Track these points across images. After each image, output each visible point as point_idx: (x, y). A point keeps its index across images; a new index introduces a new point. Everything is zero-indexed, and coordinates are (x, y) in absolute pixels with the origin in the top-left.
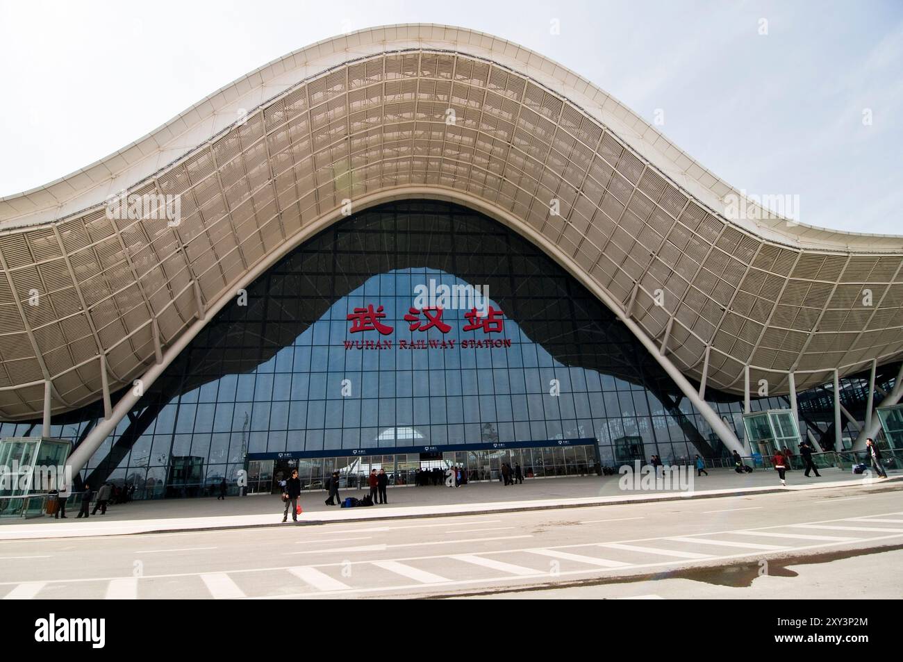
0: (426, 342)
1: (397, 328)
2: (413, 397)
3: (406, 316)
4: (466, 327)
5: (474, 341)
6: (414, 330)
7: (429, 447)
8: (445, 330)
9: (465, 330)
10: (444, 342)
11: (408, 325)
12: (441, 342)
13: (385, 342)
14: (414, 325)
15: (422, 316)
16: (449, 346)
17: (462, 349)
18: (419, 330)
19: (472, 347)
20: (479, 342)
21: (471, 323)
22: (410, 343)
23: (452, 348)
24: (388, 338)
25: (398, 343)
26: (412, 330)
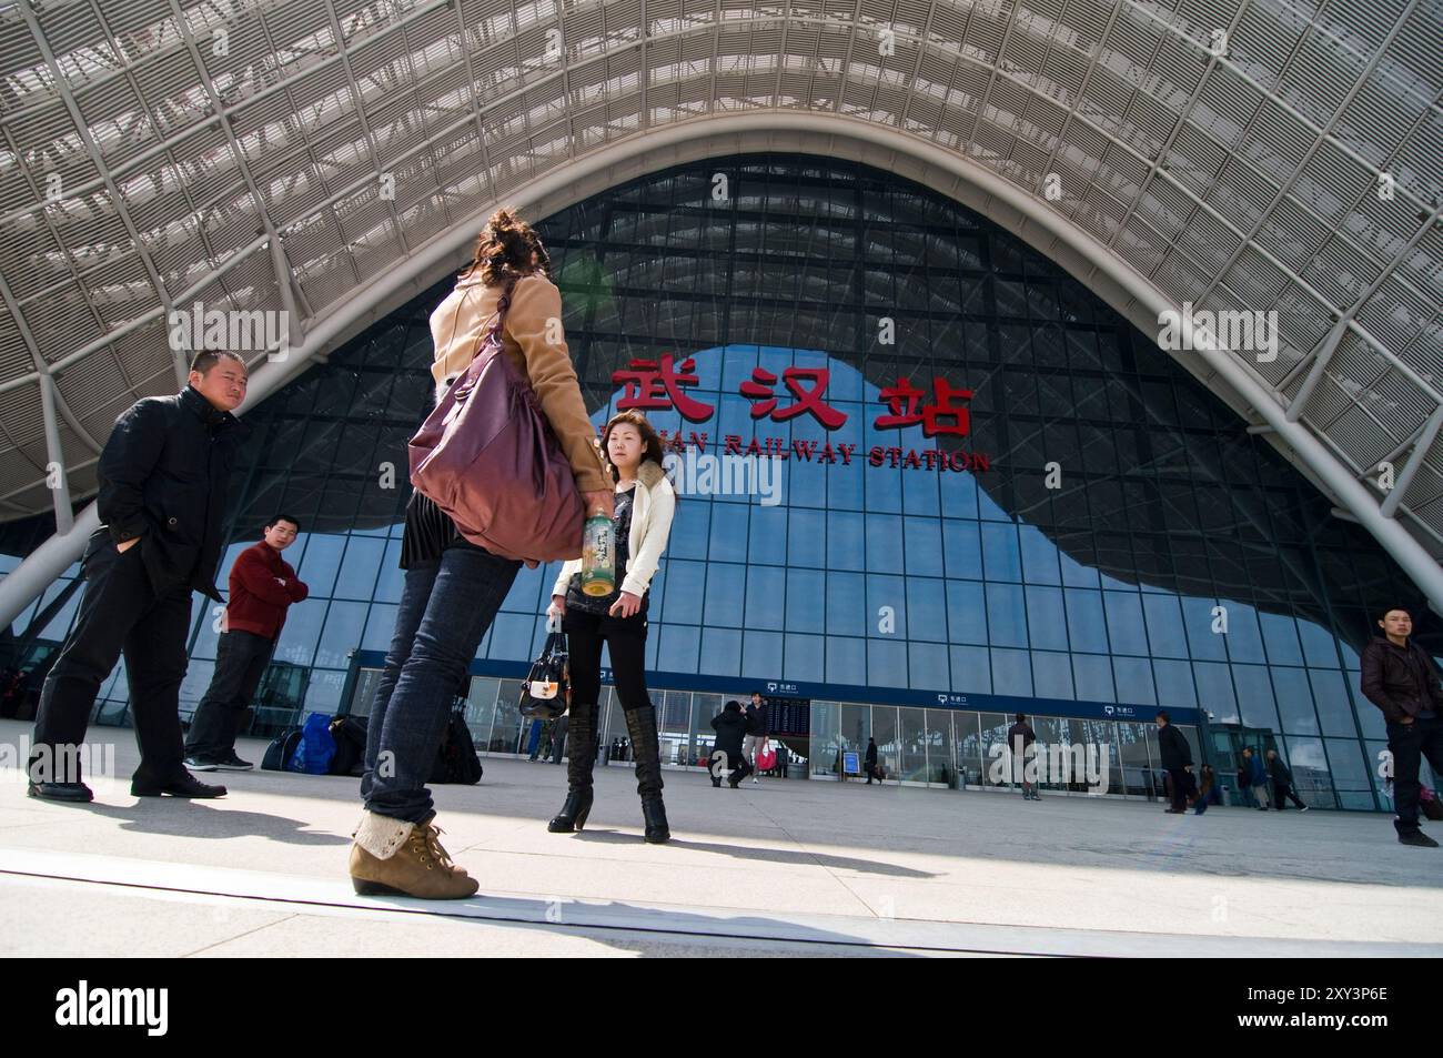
0: (786, 445)
1: (723, 409)
2: (747, 564)
3: (744, 384)
4: (882, 419)
5: (900, 453)
6: (762, 416)
7: (779, 682)
8: (831, 422)
9: (878, 427)
10: (828, 448)
11: (747, 406)
12: (821, 447)
13: (694, 437)
14: (759, 405)
15: (779, 389)
16: (840, 460)
17: (869, 469)
18: (775, 419)
19: (893, 466)
20: (912, 454)
21: (891, 410)
22: (749, 444)
23: (846, 463)
24: (699, 429)
25: (722, 441)
26: (755, 417)
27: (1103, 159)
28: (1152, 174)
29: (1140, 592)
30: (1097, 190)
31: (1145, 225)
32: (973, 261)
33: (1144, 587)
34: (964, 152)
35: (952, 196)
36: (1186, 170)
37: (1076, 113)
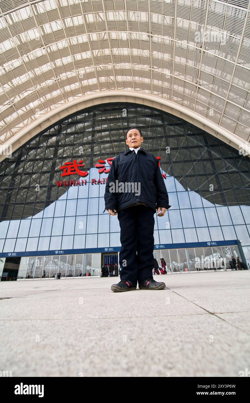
2: (98, 215)
6: (102, 173)
7: (108, 248)
13: (83, 181)
14: (101, 170)
25: (91, 181)
26: (100, 173)
27: (184, 87)
28: (197, 88)
29: (215, 207)
30: (186, 96)
31: (200, 103)
32: (160, 122)
33: (217, 205)
34: (151, 94)
35: (152, 106)
36: (207, 85)
37: (174, 76)
